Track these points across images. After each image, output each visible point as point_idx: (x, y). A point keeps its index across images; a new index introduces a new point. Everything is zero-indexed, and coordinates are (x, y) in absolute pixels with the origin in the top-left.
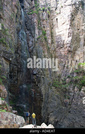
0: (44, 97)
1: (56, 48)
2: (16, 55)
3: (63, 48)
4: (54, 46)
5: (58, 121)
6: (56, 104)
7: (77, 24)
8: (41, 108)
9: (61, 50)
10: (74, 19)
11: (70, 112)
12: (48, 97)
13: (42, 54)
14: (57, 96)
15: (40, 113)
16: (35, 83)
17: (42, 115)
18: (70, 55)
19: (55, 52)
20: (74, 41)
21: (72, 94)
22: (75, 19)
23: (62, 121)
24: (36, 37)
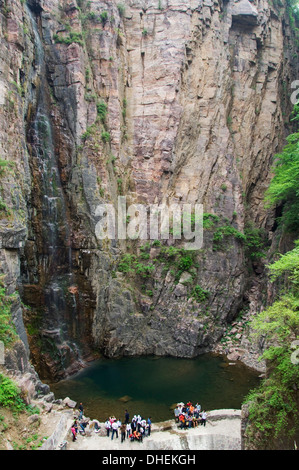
0: (97, 299)
1: (132, 157)
2: (31, 211)
3: (152, 159)
4: (127, 152)
5: (124, 346)
6: (123, 312)
7: (197, 79)
8: (91, 322)
9: (146, 166)
10: (190, 62)
11: (150, 324)
12: (106, 297)
13: (95, 188)
14: (127, 296)
15: (90, 332)
16: (78, 268)
17: (94, 335)
18: (166, 182)
19: (128, 171)
20: (183, 138)
21: (160, 287)
22: (193, 62)
23: (132, 344)
24: (80, 133)
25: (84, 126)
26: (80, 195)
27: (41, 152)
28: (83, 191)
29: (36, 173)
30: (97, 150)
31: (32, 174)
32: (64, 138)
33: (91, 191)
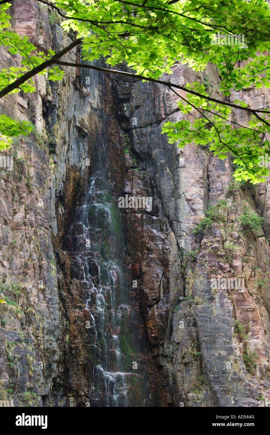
25: (199, 205)
26: (194, 370)
27: (93, 270)
28: (200, 358)
29: (76, 313)
30: (230, 256)
31: (65, 315)
32: (153, 238)
33: (222, 359)
